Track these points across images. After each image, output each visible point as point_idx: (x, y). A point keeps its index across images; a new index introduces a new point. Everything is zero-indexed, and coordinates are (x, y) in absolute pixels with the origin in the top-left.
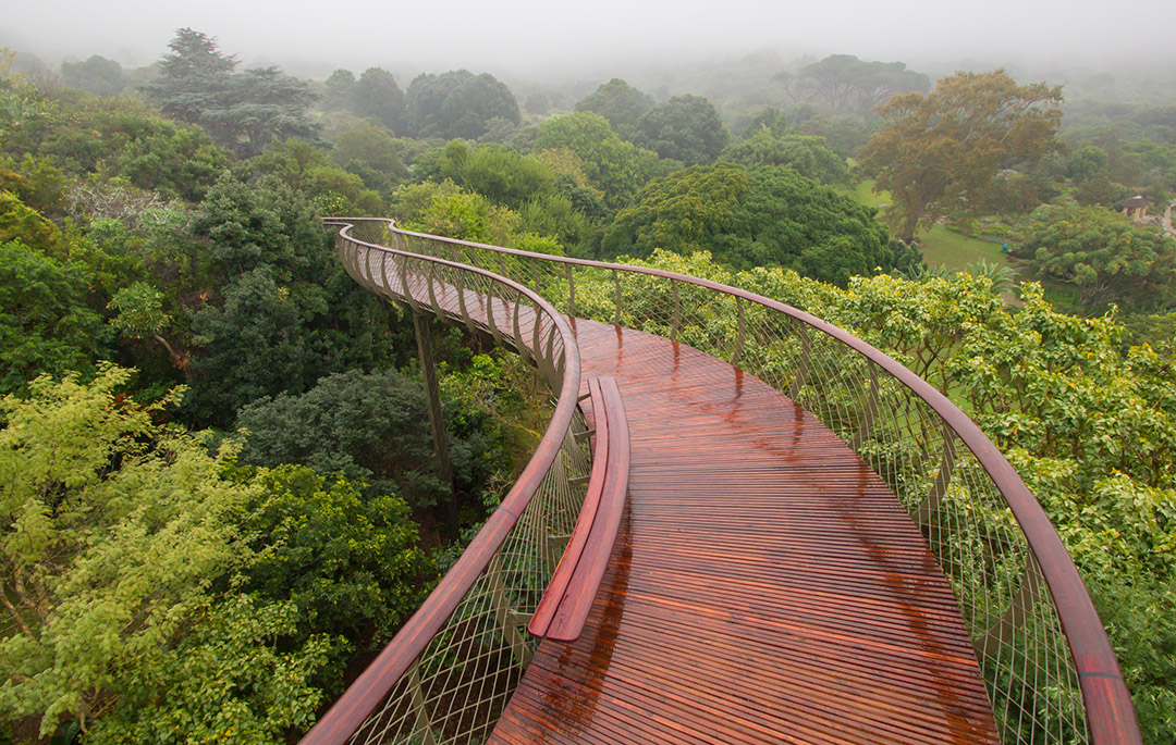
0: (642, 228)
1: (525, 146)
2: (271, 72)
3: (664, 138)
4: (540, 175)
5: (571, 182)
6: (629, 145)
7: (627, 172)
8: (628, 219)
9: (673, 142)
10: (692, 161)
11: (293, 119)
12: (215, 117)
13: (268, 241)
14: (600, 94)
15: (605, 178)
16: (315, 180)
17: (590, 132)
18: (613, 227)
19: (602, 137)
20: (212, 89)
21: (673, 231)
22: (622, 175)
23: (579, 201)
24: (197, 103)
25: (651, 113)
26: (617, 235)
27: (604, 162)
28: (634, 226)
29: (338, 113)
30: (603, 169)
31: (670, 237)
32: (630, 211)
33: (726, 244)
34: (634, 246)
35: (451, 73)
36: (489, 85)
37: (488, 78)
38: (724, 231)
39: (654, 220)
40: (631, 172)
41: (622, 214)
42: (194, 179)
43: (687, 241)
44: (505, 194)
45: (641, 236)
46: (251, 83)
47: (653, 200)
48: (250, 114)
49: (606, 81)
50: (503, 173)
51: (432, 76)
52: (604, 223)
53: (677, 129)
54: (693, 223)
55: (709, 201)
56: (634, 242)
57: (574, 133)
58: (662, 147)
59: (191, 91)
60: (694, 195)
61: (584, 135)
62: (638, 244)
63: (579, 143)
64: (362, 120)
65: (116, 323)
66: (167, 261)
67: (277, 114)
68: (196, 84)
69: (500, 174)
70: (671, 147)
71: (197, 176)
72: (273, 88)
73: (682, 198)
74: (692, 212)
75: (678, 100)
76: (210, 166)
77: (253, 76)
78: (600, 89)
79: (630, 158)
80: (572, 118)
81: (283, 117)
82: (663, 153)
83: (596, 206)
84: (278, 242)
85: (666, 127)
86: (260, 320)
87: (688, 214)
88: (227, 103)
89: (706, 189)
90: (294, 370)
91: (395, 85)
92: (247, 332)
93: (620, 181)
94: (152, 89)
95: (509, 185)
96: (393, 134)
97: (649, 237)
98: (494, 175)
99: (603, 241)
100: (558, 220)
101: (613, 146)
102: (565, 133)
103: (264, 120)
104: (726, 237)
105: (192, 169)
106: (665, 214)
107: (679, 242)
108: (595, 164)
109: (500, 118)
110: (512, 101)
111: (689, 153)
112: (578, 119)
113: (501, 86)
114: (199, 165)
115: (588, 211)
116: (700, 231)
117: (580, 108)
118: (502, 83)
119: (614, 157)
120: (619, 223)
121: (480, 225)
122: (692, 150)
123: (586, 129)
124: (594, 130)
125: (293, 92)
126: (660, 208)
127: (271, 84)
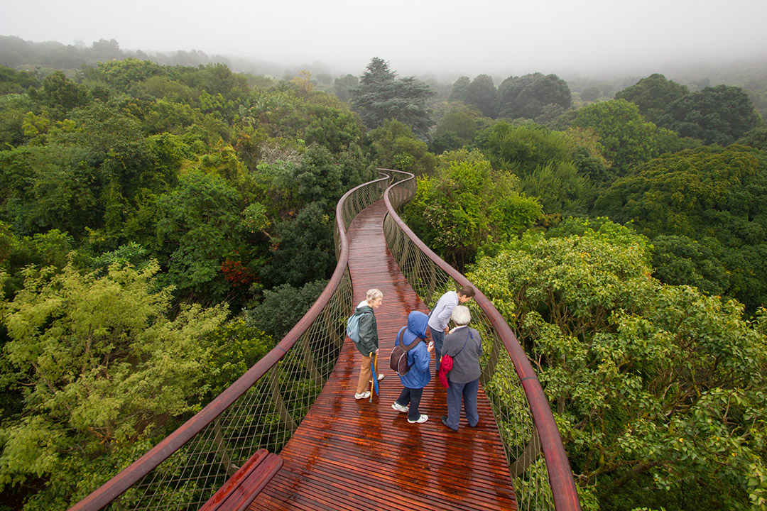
0: (634, 195)
1: (567, 124)
2: (411, 80)
3: (690, 120)
4: (559, 147)
5: (584, 153)
6: (652, 125)
7: (645, 147)
8: (623, 186)
9: (697, 124)
10: (713, 140)
11: (416, 106)
12: (378, 106)
13: (329, 184)
14: (639, 86)
15: (622, 150)
16: (397, 145)
17: (618, 115)
18: (608, 191)
19: (629, 119)
20: (381, 90)
21: (663, 201)
22: (639, 149)
23: (587, 168)
24: (372, 98)
25: (681, 101)
26: (609, 198)
27: (625, 138)
28: (627, 192)
29: (455, 102)
30: (623, 143)
31: (659, 206)
32: (628, 180)
33: (717, 220)
34: (622, 209)
35: (529, 75)
36: (552, 82)
37: (553, 77)
38: (717, 207)
39: (646, 189)
40: (648, 147)
41: (619, 182)
42: (340, 141)
43: (675, 211)
44: (528, 159)
45: (631, 201)
46: (400, 86)
47: (652, 172)
48: (395, 105)
49: (647, 75)
50: (529, 145)
51: (516, 78)
52: (603, 187)
53: (704, 113)
54: (685, 197)
55: (708, 179)
56: (624, 205)
57: (605, 116)
58: (685, 128)
59: (371, 92)
60: (693, 172)
61: (612, 117)
62: (626, 208)
63: (607, 123)
64: (465, 107)
65: (244, 222)
66: (277, 191)
67: (409, 104)
68: (374, 88)
69: (527, 145)
70: (694, 128)
71: (342, 139)
72: (410, 89)
73: (679, 174)
74: (686, 187)
75: (711, 90)
76: (349, 134)
77: (402, 82)
78: (640, 82)
79: (650, 135)
80: (606, 105)
81: (411, 106)
82: (684, 133)
83: (601, 172)
84: (335, 186)
85: (694, 112)
86: (307, 233)
87: (682, 188)
88: (386, 98)
89: (708, 169)
90: (321, 267)
91: (491, 84)
92: (301, 239)
93: (636, 153)
94: (354, 91)
95: (532, 153)
96: (482, 114)
97: (638, 203)
98: (523, 146)
99: (596, 201)
100: (563, 181)
101: (637, 127)
102: (598, 116)
103: (400, 107)
104: (718, 213)
105: (340, 136)
106: (659, 186)
107: (666, 211)
108: (617, 139)
109: (554, 104)
110: (568, 93)
111: (712, 133)
112: (610, 105)
113: (561, 82)
114: (344, 133)
115: (593, 176)
116: (691, 204)
117: (618, 96)
118: (563, 81)
119: (636, 135)
120: (615, 188)
121: (480, 184)
122: (715, 131)
123: (615, 113)
124: (622, 113)
125: (421, 91)
126: (655, 181)
127: (410, 86)
